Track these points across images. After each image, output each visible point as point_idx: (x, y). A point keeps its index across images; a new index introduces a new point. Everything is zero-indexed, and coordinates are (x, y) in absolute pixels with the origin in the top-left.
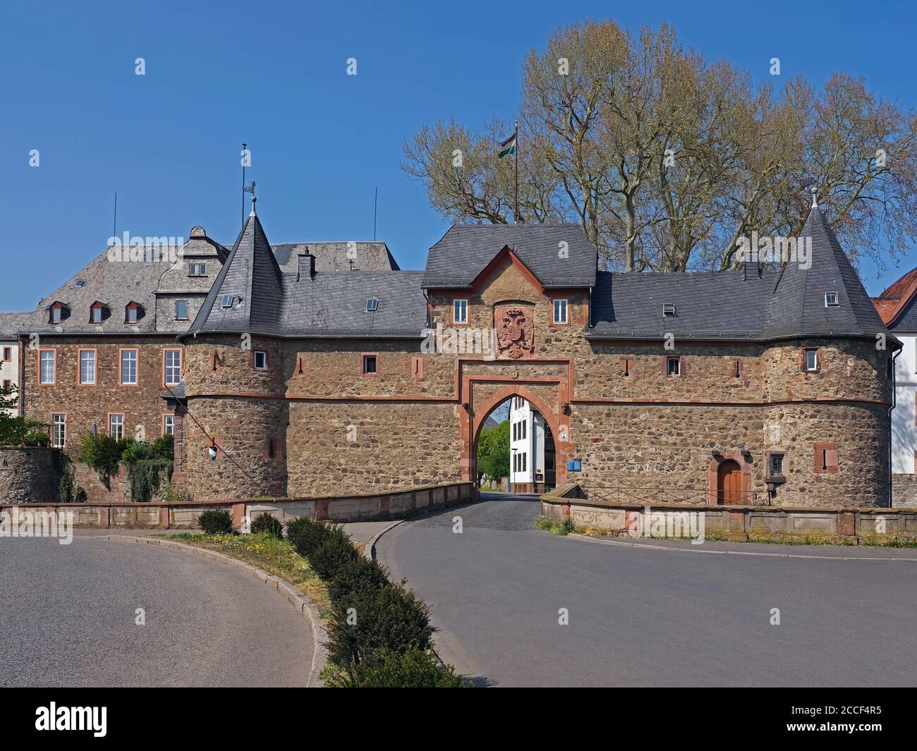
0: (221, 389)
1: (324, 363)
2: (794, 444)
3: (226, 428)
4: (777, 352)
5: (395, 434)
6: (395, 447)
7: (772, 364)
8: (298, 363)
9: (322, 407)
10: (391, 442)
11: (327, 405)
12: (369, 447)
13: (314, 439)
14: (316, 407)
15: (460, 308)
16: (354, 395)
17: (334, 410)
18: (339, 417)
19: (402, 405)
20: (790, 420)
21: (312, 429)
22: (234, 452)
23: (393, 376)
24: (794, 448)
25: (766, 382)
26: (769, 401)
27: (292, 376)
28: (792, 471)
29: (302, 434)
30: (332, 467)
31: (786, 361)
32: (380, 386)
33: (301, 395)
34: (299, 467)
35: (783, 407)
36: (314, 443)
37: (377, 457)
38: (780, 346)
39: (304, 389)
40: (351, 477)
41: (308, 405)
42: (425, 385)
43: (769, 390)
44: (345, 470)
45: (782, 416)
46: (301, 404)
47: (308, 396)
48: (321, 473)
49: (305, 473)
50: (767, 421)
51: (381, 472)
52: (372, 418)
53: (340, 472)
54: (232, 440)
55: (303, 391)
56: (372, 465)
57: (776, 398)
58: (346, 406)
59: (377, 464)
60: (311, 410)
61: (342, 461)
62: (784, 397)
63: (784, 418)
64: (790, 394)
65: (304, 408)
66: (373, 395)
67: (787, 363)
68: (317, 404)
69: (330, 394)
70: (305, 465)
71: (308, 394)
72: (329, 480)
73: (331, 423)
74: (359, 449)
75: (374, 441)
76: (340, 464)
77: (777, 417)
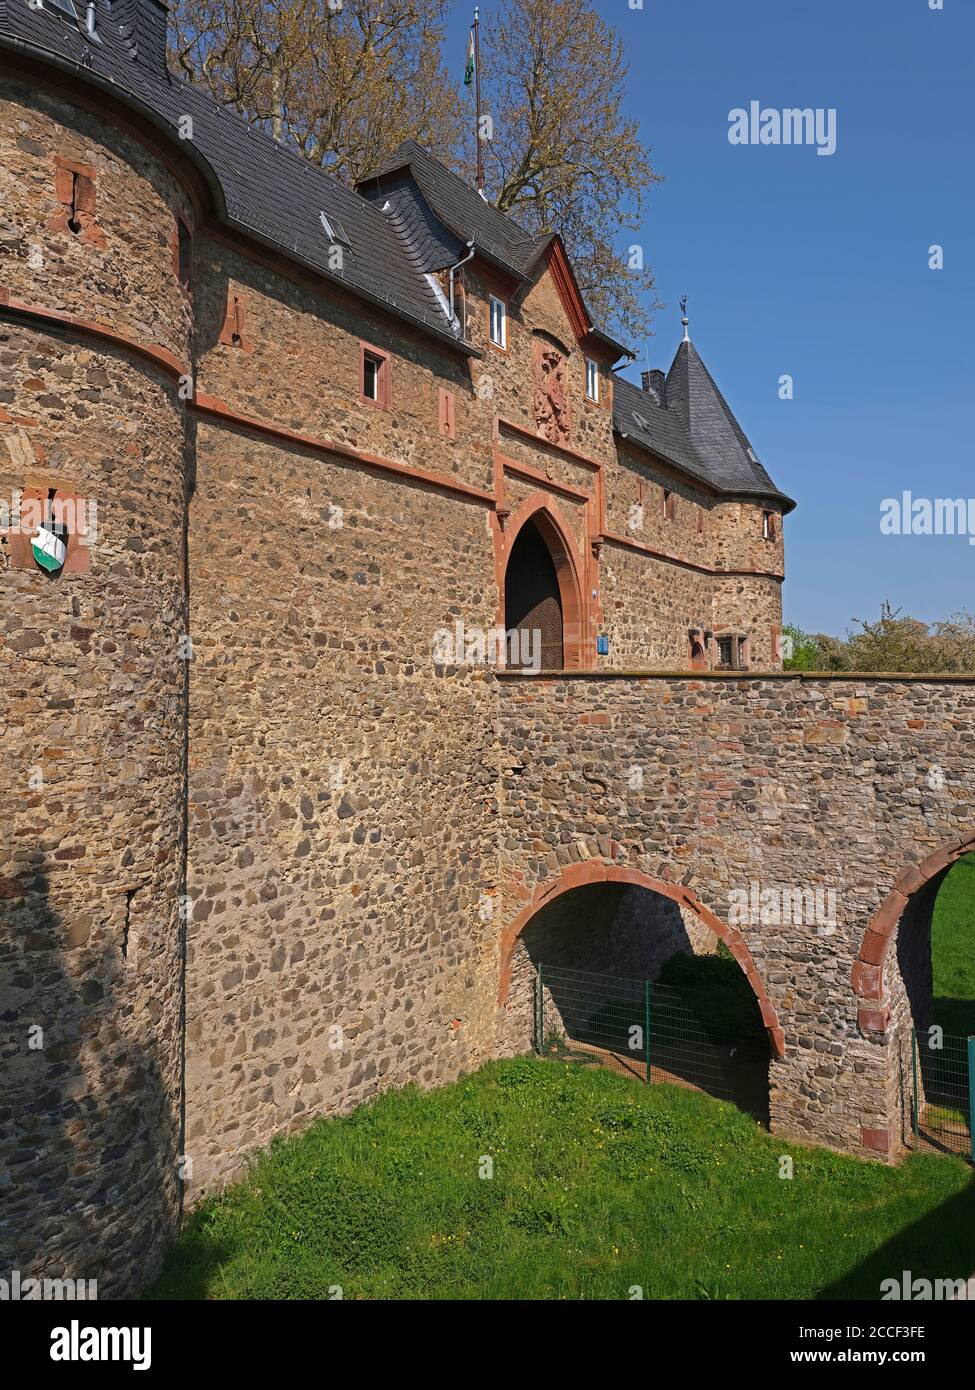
0: (95, 313)
1: (288, 335)
2: (756, 625)
3: (103, 463)
4: (736, 509)
5: (409, 556)
6: (408, 587)
7: (730, 524)
8: (230, 308)
9: (273, 456)
10: (401, 575)
11: (284, 455)
12: (364, 583)
13: (255, 546)
14: (260, 454)
15: (495, 315)
16: (347, 443)
17: (300, 472)
18: (309, 493)
19: (417, 491)
20: (751, 596)
21: (251, 514)
22: (127, 557)
23: (411, 420)
24: (754, 631)
25: (720, 544)
26: (727, 570)
27: (214, 344)
28: (753, 659)
29: (224, 524)
30: (294, 627)
31: (748, 522)
32: (392, 435)
33: (235, 408)
34: (218, 624)
35: (741, 578)
36: (255, 556)
37: (378, 608)
38: (741, 503)
39: (242, 392)
40: (333, 658)
41: (244, 443)
42: (458, 455)
43: (726, 555)
44: (320, 639)
45: (741, 590)
46: (225, 434)
47: (249, 414)
48: (271, 644)
49: (233, 644)
50: (717, 594)
51: (386, 646)
52: (370, 511)
53: (310, 641)
54: (120, 511)
55: (240, 398)
56: (367, 629)
57: (736, 566)
58: (323, 466)
59: (379, 625)
60: (248, 459)
61: (316, 615)
62: (747, 566)
63: (744, 592)
64: (753, 564)
65: (234, 448)
66: (380, 455)
67: (748, 526)
68: (263, 447)
69: (298, 425)
70: (234, 618)
71: (251, 411)
72: (289, 665)
73: (294, 505)
74: (347, 585)
75: (373, 568)
76: (311, 623)
77: (734, 590)
